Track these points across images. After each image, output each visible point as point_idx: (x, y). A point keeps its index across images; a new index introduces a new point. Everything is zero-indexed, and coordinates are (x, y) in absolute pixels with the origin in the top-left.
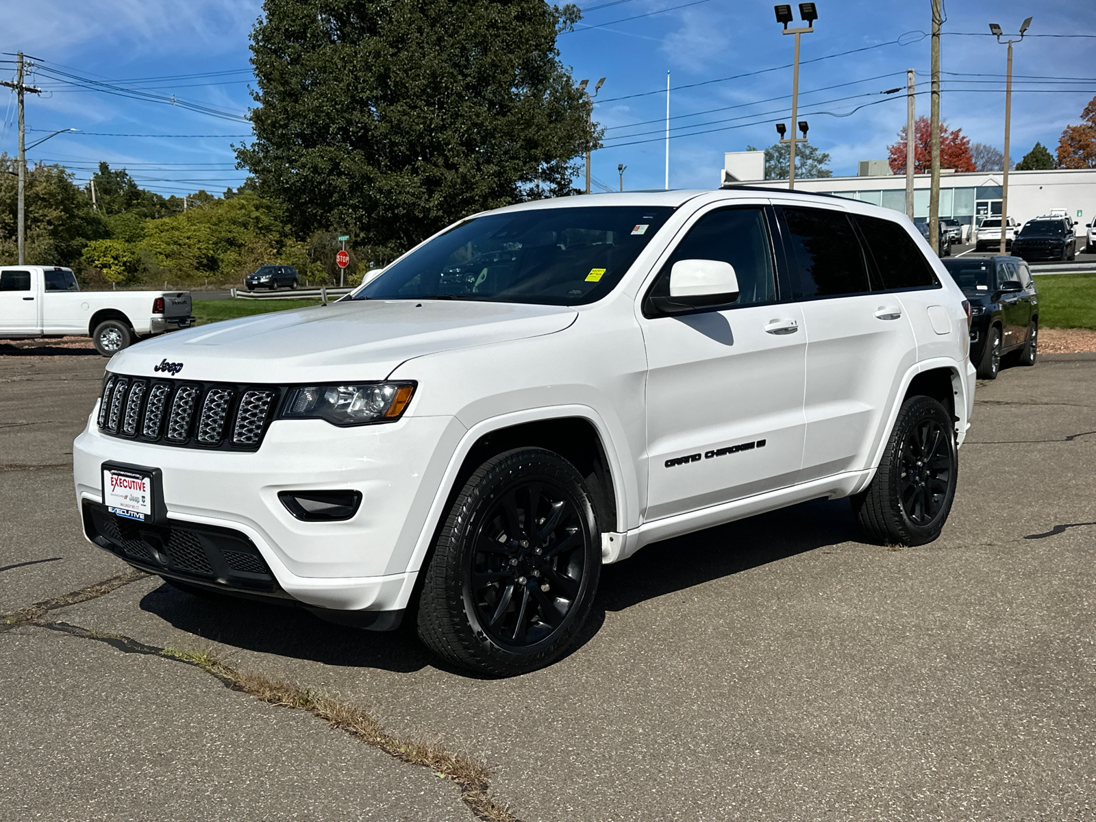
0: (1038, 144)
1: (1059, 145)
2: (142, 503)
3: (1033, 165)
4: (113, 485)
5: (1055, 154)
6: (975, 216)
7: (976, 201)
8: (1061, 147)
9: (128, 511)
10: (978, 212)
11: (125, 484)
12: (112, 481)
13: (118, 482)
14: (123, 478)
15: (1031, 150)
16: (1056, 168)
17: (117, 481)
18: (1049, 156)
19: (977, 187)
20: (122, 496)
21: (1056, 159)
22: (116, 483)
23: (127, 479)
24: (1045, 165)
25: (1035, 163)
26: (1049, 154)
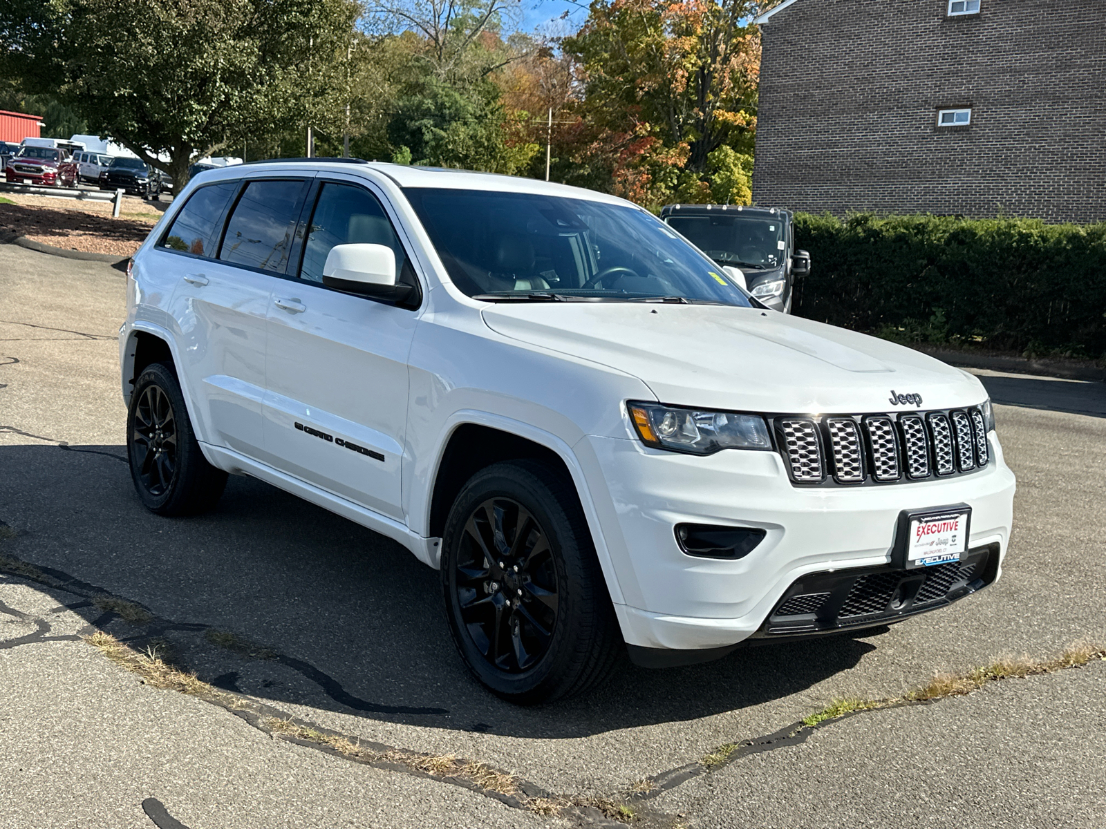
2: (952, 543)
4: (918, 535)
9: (940, 557)
11: (934, 529)
12: (919, 531)
13: (926, 530)
14: (931, 524)
17: (924, 529)
20: (927, 544)
22: (923, 531)
23: (936, 523)
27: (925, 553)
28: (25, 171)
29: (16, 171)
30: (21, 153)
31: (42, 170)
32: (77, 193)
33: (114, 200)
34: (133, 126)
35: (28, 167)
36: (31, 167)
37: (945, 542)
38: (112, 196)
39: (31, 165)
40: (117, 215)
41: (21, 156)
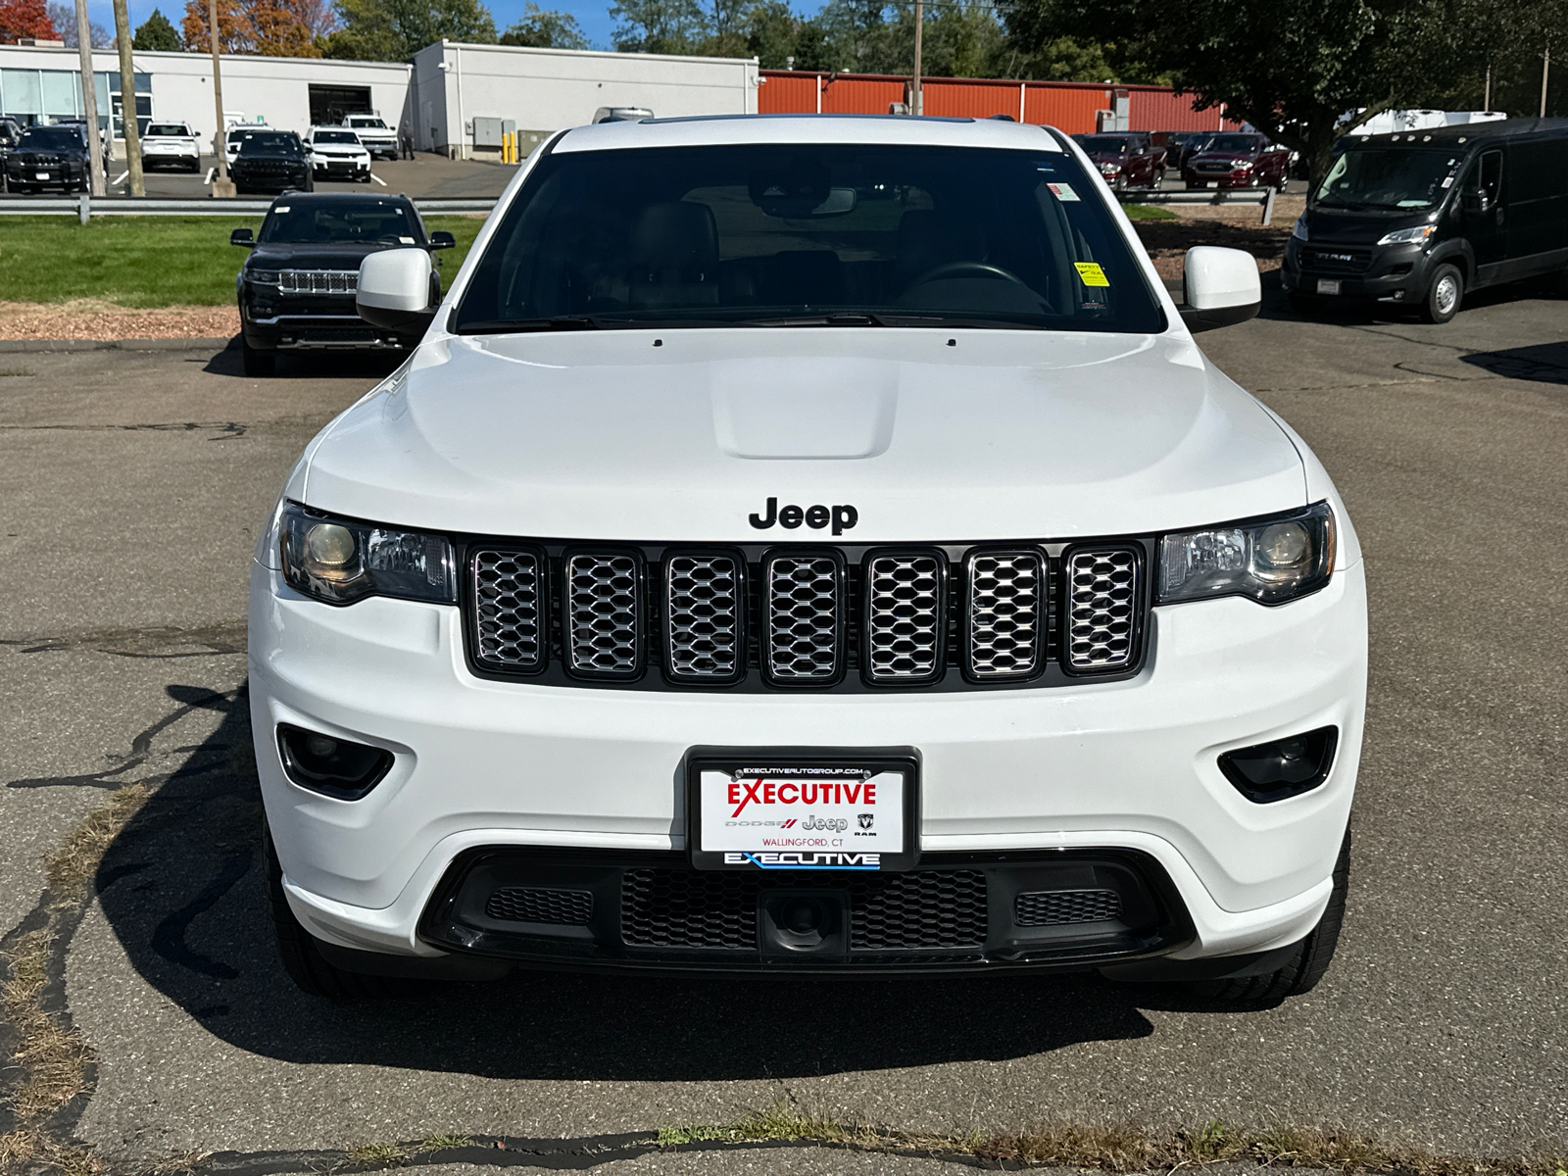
0: (157, 12)
1: (187, 15)
2: (859, 830)
3: (151, 44)
5: (180, 30)
6: (111, 116)
7: (111, 94)
8: (189, 19)
9: (808, 856)
10: (115, 111)
15: (148, 20)
16: (183, 51)
18: (174, 32)
19: (110, 73)
20: (770, 823)
21: (182, 36)
24: (167, 45)
25: (154, 41)
26: (171, 29)
27: (766, 842)
28: (1209, 170)
29: (1198, 172)
30: (1208, 146)
31: (1232, 167)
32: (1211, 195)
33: (1264, 201)
34: (1237, 89)
35: (1213, 164)
36: (1218, 164)
37: (837, 826)
38: (1262, 195)
39: (1219, 161)
40: (1267, 223)
41: (1209, 150)
